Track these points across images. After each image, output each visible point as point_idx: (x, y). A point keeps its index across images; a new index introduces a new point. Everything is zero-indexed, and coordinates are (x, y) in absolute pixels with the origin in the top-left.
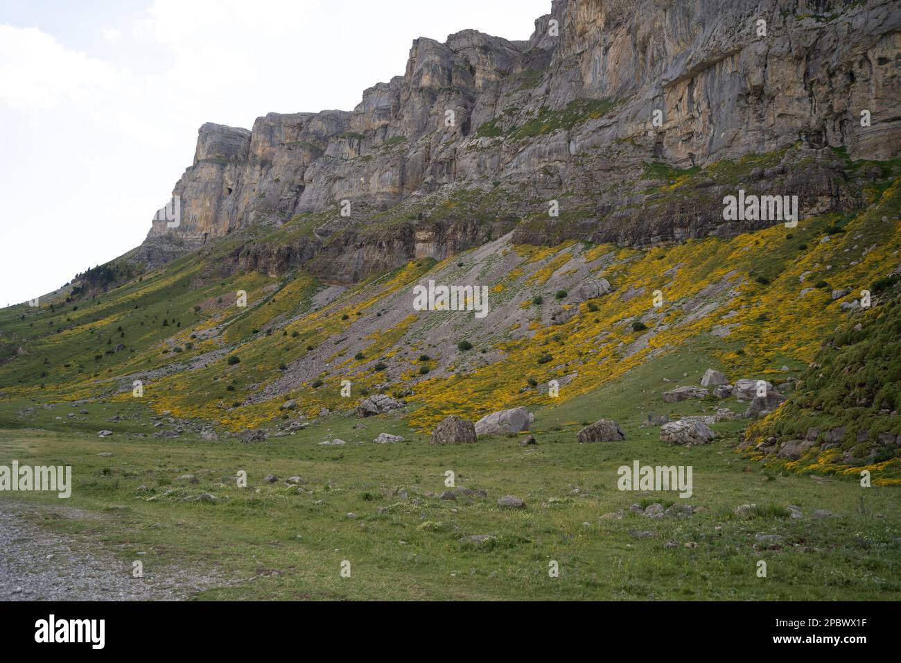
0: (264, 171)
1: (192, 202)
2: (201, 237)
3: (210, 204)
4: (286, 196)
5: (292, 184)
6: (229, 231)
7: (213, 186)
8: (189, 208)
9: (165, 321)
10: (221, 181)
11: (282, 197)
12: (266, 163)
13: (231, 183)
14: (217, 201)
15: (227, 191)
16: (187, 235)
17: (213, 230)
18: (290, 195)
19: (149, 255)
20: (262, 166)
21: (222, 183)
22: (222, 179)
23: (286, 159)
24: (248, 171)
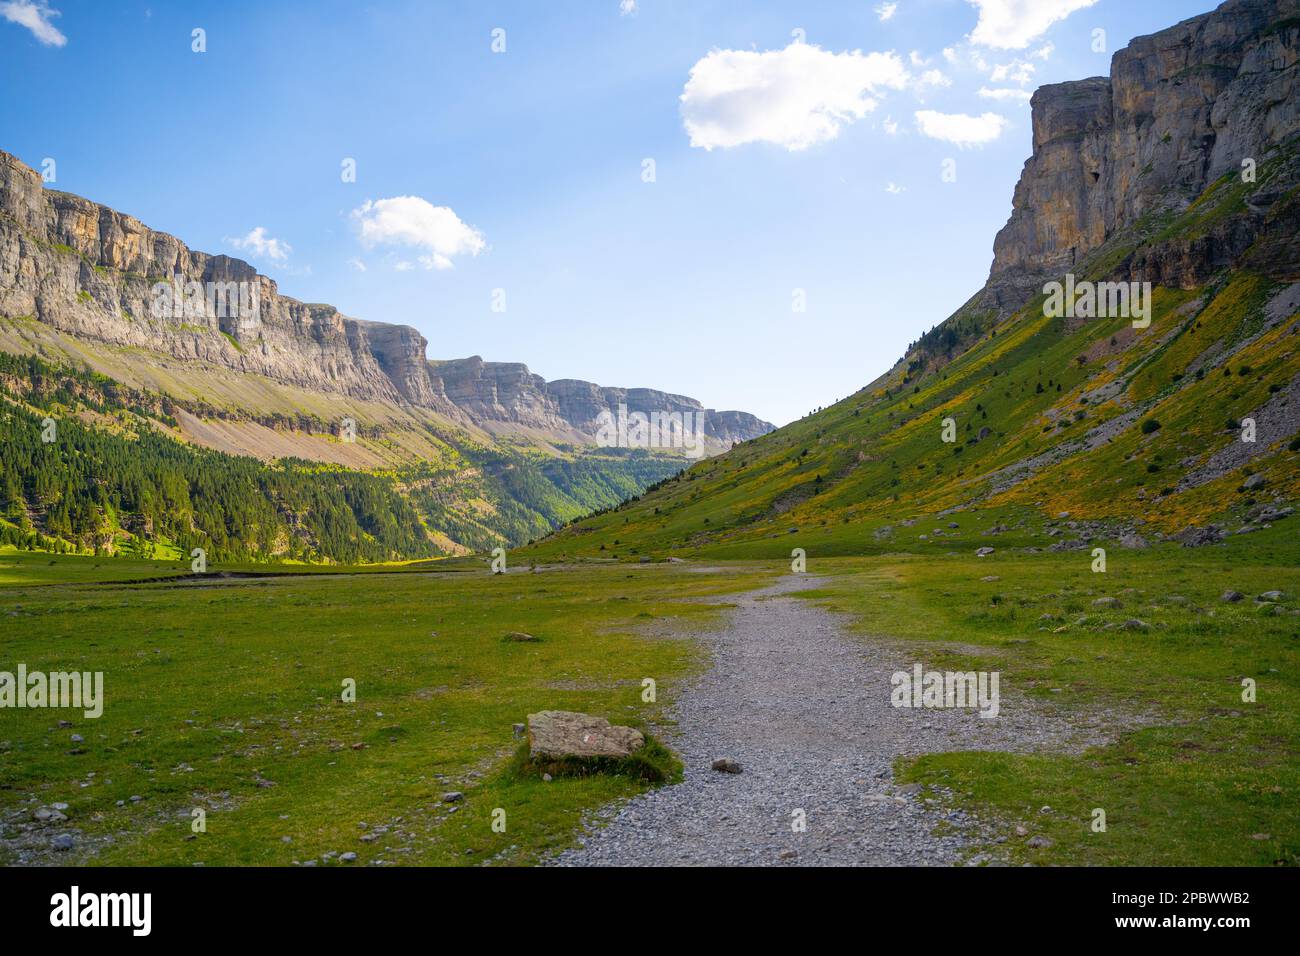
0: (1142, 132)
1: (1044, 205)
2: (1066, 254)
3: (1071, 203)
4: (1187, 159)
5: (1194, 137)
6: (1108, 235)
7: (1069, 176)
8: (1041, 216)
9: (1039, 386)
10: (1079, 165)
11: (1181, 162)
12: (1143, 119)
13: (1095, 164)
14: (1080, 197)
15: (1092, 178)
16: (1046, 257)
17: (1082, 240)
18: (1193, 155)
19: (999, 298)
20: (1138, 124)
21: (1082, 168)
22: (1081, 162)
23: (1175, 101)
24: (1117, 140)
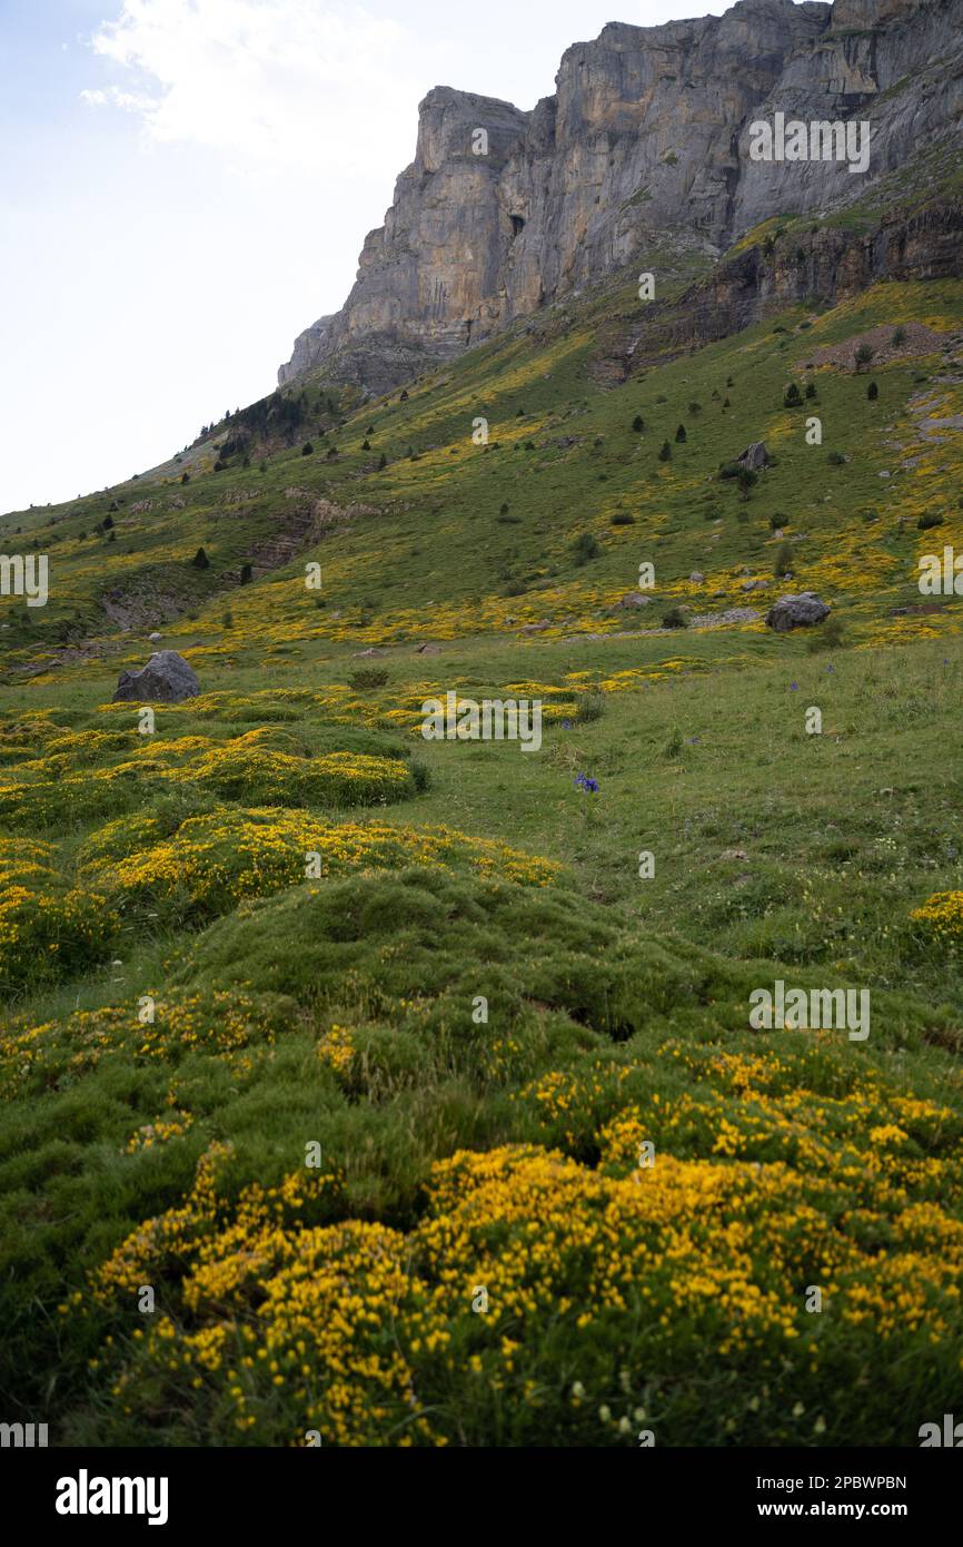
0: (618, 153)
1: (435, 252)
2: (459, 328)
3: (475, 254)
4: (702, 192)
5: (709, 168)
7: (478, 214)
8: (429, 267)
11: (693, 195)
12: (622, 134)
13: (521, 202)
14: (490, 248)
15: (512, 223)
16: (428, 328)
17: (485, 311)
18: (711, 188)
19: (361, 371)
20: (612, 141)
21: (497, 207)
22: (497, 198)
23: (683, 111)
24: (575, 161)
